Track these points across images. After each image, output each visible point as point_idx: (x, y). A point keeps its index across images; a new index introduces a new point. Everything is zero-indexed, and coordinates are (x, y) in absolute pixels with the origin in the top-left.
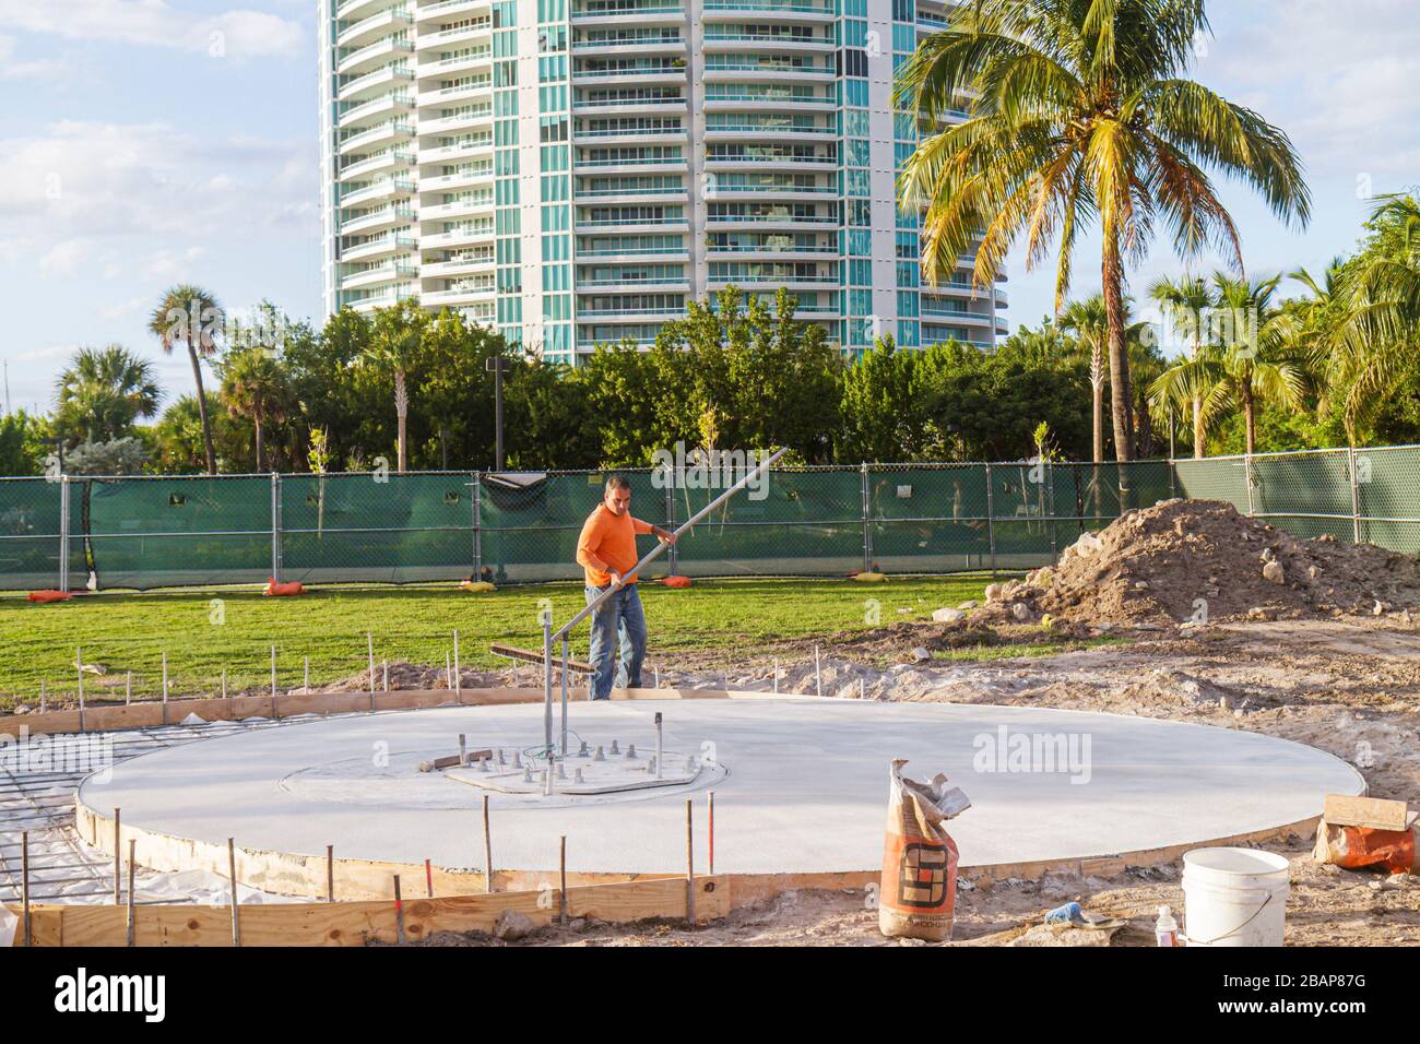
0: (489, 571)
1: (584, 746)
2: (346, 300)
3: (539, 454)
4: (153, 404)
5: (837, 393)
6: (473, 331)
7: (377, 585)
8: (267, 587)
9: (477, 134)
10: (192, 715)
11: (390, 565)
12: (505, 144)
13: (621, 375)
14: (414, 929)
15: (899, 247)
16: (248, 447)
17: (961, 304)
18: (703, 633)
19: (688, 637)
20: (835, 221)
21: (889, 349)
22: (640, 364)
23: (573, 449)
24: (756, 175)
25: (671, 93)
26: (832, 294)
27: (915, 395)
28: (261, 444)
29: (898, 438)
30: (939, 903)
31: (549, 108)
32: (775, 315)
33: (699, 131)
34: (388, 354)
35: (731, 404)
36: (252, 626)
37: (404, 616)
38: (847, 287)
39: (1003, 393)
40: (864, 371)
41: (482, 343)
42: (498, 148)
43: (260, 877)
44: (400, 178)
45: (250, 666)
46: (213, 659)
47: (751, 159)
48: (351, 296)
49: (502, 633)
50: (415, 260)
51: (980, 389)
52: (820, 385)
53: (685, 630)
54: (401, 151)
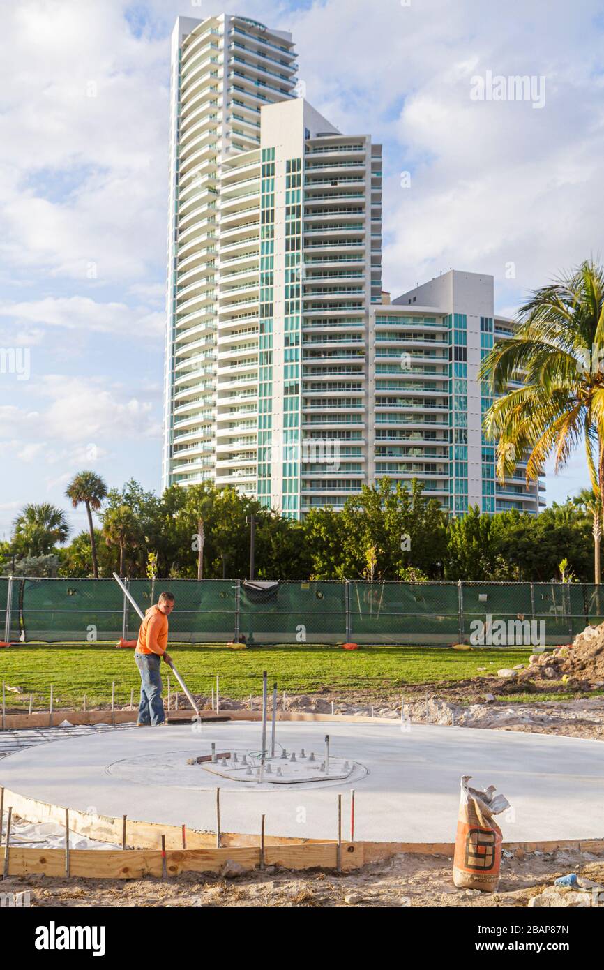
0: (244, 637)
1: (284, 752)
2: (175, 480)
3: (276, 569)
4: (66, 535)
5: (446, 538)
6: (243, 499)
7: (180, 643)
8: (119, 643)
9: (249, 390)
10: (66, 721)
11: (188, 631)
12: (265, 396)
13: (324, 525)
14: (172, 869)
15: (483, 456)
16: (116, 561)
17: (519, 489)
18: (363, 679)
19: (354, 681)
20: (447, 441)
21: (477, 514)
22: (335, 519)
23: (296, 566)
24: (403, 415)
25: (357, 369)
26: (445, 481)
27: (492, 540)
28: (123, 559)
29: (482, 564)
30: (490, 868)
31: (289, 376)
32: (411, 493)
33: (372, 390)
34: (195, 511)
35: (385, 543)
36: (108, 666)
37: (194, 663)
38: (454, 477)
39: (542, 540)
40: (462, 526)
41: (247, 506)
42: (261, 398)
43: (87, 829)
44: (207, 414)
45: (103, 691)
46: (83, 686)
47: (400, 406)
48: (177, 477)
49: (247, 675)
50: (213, 459)
51: (528, 538)
52: (436, 533)
53: (352, 677)
54: (208, 399)
